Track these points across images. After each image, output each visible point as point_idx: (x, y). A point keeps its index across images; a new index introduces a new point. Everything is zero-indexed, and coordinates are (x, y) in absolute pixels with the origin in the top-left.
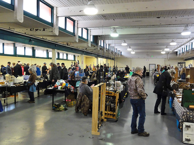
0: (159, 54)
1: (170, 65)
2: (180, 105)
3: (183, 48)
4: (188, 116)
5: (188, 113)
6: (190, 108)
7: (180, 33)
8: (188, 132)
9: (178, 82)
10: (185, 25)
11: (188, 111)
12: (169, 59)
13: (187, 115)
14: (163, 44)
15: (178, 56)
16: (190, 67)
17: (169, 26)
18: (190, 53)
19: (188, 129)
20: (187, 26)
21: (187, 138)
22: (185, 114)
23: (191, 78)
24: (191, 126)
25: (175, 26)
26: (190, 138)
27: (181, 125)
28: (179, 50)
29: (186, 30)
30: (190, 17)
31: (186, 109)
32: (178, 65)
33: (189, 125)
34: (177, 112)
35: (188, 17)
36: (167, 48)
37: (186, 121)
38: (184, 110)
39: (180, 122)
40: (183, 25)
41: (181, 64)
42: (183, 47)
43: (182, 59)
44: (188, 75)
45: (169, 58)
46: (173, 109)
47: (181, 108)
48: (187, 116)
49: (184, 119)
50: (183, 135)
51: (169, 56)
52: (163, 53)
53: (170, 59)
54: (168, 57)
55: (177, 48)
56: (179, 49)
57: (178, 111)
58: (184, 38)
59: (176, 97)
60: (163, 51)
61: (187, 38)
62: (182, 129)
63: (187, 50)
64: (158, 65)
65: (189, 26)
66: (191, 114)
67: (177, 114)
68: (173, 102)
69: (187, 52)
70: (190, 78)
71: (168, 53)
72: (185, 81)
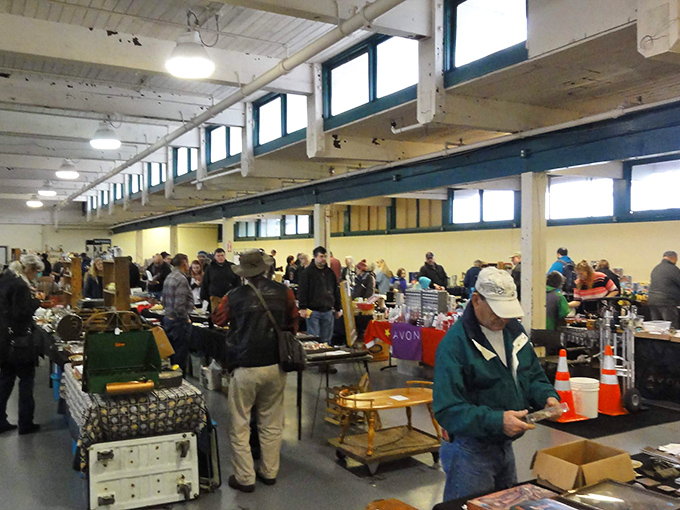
0: (20, 207)
1: (61, 250)
2: (80, 388)
3: (103, 192)
4: (105, 420)
5: (104, 412)
6: (111, 390)
7: (87, 141)
8: (106, 475)
9: (79, 309)
10: (102, 116)
11: (103, 404)
12: (56, 226)
13: (100, 416)
14: (32, 175)
15: (89, 217)
16: (116, 255)
17: (47, 111)
18: (125, 207)
19: (105, 466)
20: (108, 118)
21: (104, 495)
22: (93, 415)
23: (118, 293)
24: (114, 453)
25: (68, 113)
26: (114, 493)
27: (83, 454)
28: (93, 198)
29: (105, 132)
30: (115, 90)
31: (99, 399)
32: (87, 249)
33: (109, 450)
34: (72, 415)
35: (110, 91)
36: (47, 187)
37: (99, 440)
38: (91, 405)
39: (79, 448)
40: (96, 115)
41: (97, 247)
42: (103, 186)
43: (103, 227)
44: (108, 283)
45: (56, 222)
46: (63, 407)
47: (83, 398)
48: (101, 423)
49: (93, 435)
50: (91, 488)
51: (58, 217)
52: (33, 204)
53: (62, 228)
54: (52, 219)
55: (84, 190)
56: (91, 193)
57: (74, 411)
58: (103, 159)
59: (69, 362)
60: (34, 198)
61: (114, 161)
62: (87, 469)
63: (115, 199)
64: (13, 250)
65: (116, 121)
66: (114, 411)
67: (73, 420)
68: (63, 381)
69: (117, 204)
70: (114, 293)
71: (51, 207)
72: (100, 304)
